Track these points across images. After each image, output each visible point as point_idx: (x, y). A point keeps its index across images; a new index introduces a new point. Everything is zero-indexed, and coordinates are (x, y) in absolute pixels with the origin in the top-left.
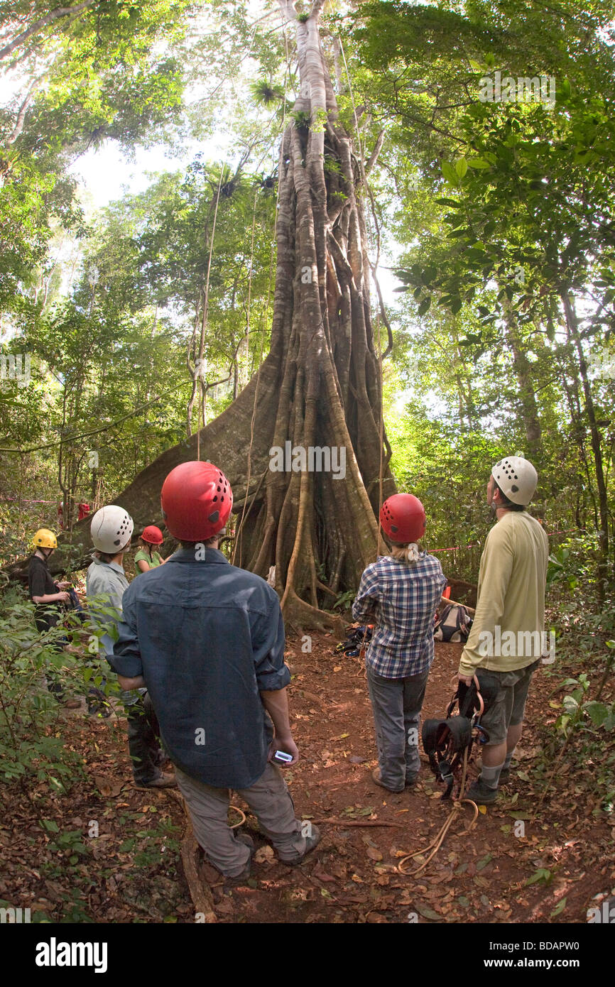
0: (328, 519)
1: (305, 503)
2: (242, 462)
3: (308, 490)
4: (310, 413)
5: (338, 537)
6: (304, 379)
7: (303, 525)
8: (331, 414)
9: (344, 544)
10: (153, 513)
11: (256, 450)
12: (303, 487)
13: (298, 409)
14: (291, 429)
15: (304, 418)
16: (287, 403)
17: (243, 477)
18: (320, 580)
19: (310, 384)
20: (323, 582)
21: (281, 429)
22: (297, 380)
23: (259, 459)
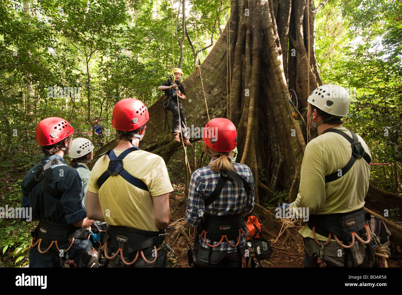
0: (271, 137)
1: (251, 126)
2: (212, 100)
3: (254, 116)
4: (255, 61)
5: (278, 150)
6: (251, 36)
7: (250, 141)
8: (271, 61)
9: (282, 155)
10: (156, 136)
11: (222, 91)
12: (250, 114)
13: (247, 59)
14: (244, 74)
15: (252, 65)
16: (240, 56)
17: (213, 109)
18: (262, 181)
19: (255, 39)
20: (264, 182)
21: (236, 75)
22: (247, 37)
23: (224, 97)
